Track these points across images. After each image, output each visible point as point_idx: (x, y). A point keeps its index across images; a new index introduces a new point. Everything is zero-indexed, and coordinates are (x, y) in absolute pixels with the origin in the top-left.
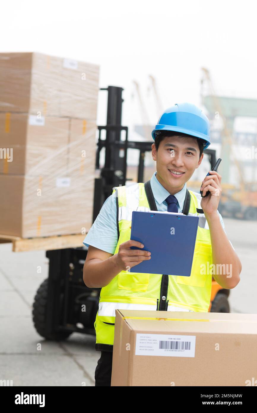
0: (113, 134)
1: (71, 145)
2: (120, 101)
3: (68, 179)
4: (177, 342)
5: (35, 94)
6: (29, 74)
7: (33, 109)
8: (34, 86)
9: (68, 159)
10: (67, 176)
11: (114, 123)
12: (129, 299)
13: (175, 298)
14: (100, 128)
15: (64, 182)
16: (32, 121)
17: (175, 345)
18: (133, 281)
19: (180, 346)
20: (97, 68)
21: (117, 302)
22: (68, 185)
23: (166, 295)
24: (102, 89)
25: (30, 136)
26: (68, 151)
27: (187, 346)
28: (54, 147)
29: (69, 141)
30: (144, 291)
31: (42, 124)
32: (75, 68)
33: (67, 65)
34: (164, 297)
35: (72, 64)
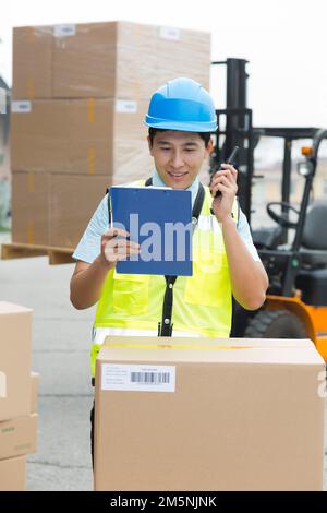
0: (235, 119)
2: (243, 77)
4: (152, 374)
5: (123, 73)
6: (114, 48)
7: (120, 92)
8: (120, 63)
11: (236, 105)
12: (123, 322)
13: (181, 321)
14: (218, 112)
16: (120, 107)
17: (150, 378)
18: (129, 302)
19: (156, 378)
20: (208, 37)
21: (112, 327)
23: (170, 318)
24: (214, 63)
27: (165, 378)
30: (143, 313)
31: (134, 110)
32: (176, 38)
33: (164, 35)
34: (167, 320)
35: (172, 33)
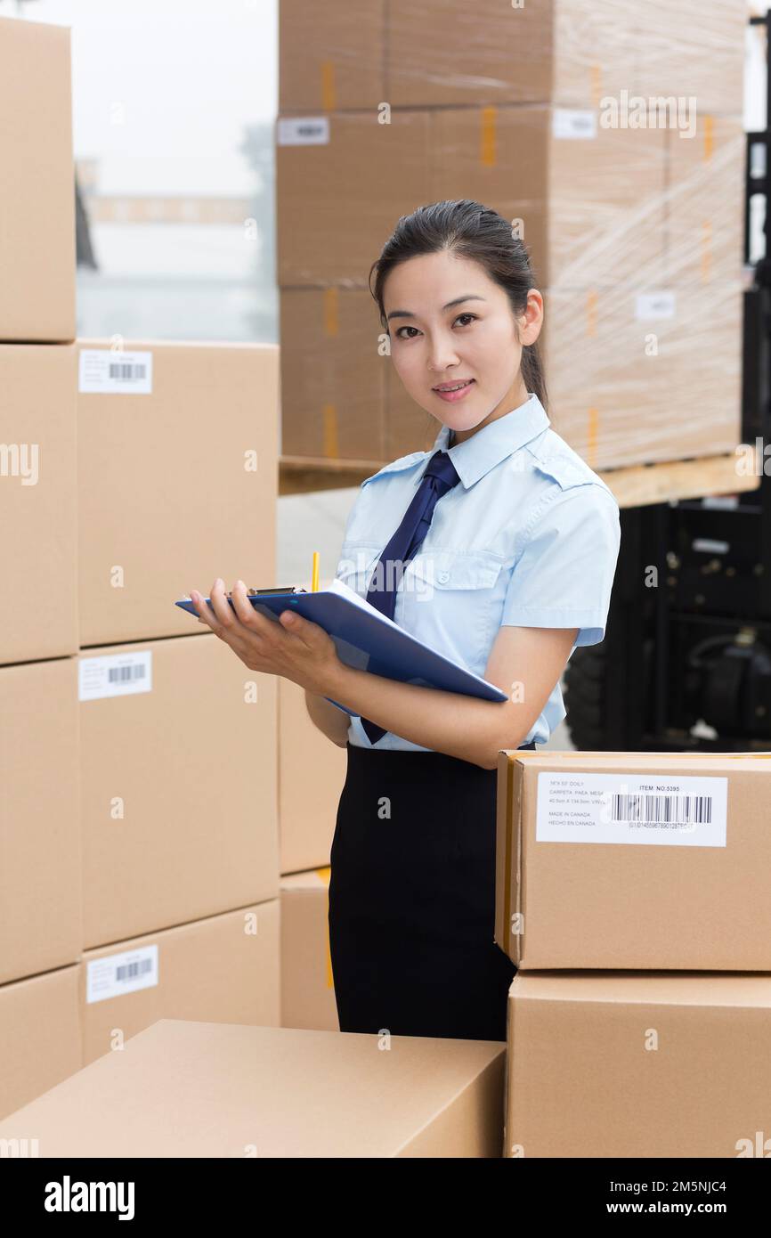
1: (672, 194)
3: (669, 297)
4: (667, 800)
7: (564, 89)
9: (666, 236)
10: (666, 286)
15: (658, 306)
16: (563, 125)
19: (678, 809)
22: (668, 314)
25: (556, 171)
26: (666, 213)
27: (701, 810)
28: (626, 202)
29: (667, 180)
31: (588, 133)
